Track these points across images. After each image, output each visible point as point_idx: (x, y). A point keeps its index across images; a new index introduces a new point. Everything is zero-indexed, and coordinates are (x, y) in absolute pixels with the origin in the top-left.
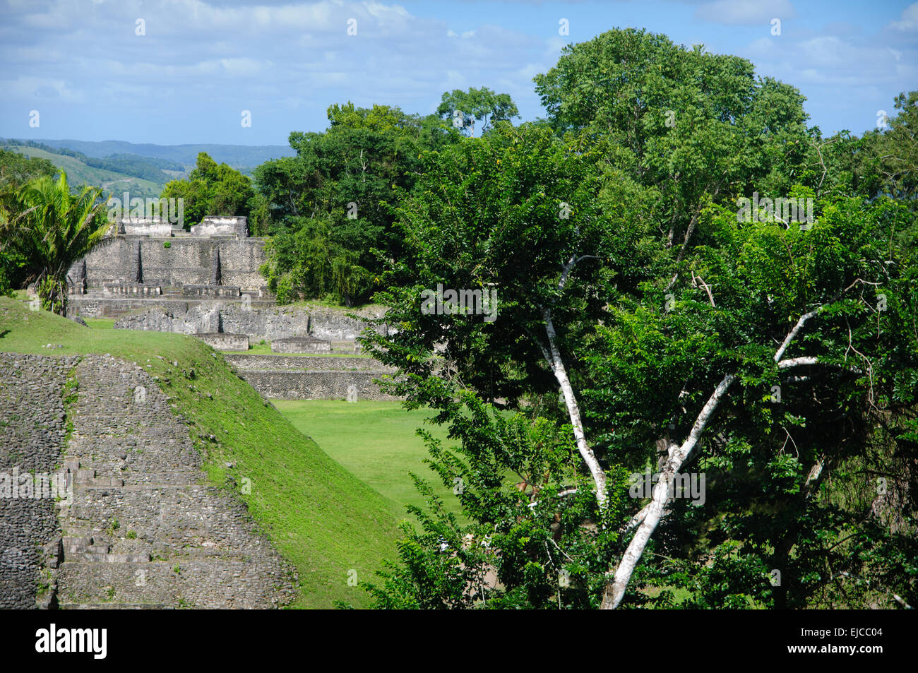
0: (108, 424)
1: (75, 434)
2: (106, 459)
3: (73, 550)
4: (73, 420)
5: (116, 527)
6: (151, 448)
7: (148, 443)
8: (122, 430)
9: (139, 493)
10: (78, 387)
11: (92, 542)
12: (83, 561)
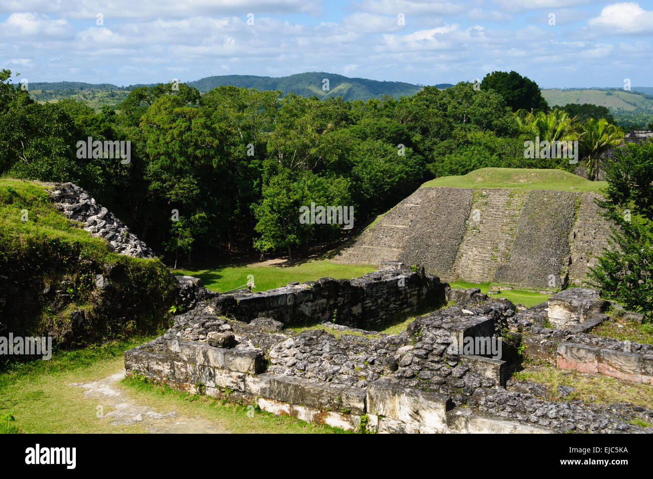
0: (590, 217)
1: (578, 220)
2: (588, 229)
3: (575, 260)
4: (577, 215)
5: (591, 254)
6: (606, 226)
7: (604, 225)
8: (595, 219)
9: (600, 242)
10: (580, 203)
11: (582, 258)
12: (578, 265)
